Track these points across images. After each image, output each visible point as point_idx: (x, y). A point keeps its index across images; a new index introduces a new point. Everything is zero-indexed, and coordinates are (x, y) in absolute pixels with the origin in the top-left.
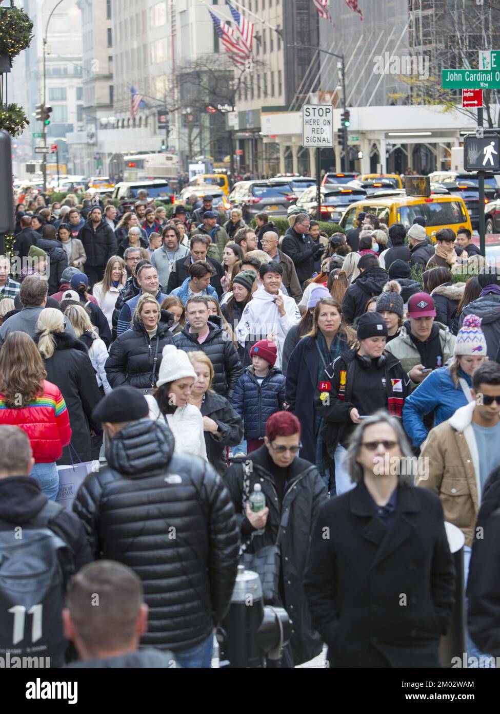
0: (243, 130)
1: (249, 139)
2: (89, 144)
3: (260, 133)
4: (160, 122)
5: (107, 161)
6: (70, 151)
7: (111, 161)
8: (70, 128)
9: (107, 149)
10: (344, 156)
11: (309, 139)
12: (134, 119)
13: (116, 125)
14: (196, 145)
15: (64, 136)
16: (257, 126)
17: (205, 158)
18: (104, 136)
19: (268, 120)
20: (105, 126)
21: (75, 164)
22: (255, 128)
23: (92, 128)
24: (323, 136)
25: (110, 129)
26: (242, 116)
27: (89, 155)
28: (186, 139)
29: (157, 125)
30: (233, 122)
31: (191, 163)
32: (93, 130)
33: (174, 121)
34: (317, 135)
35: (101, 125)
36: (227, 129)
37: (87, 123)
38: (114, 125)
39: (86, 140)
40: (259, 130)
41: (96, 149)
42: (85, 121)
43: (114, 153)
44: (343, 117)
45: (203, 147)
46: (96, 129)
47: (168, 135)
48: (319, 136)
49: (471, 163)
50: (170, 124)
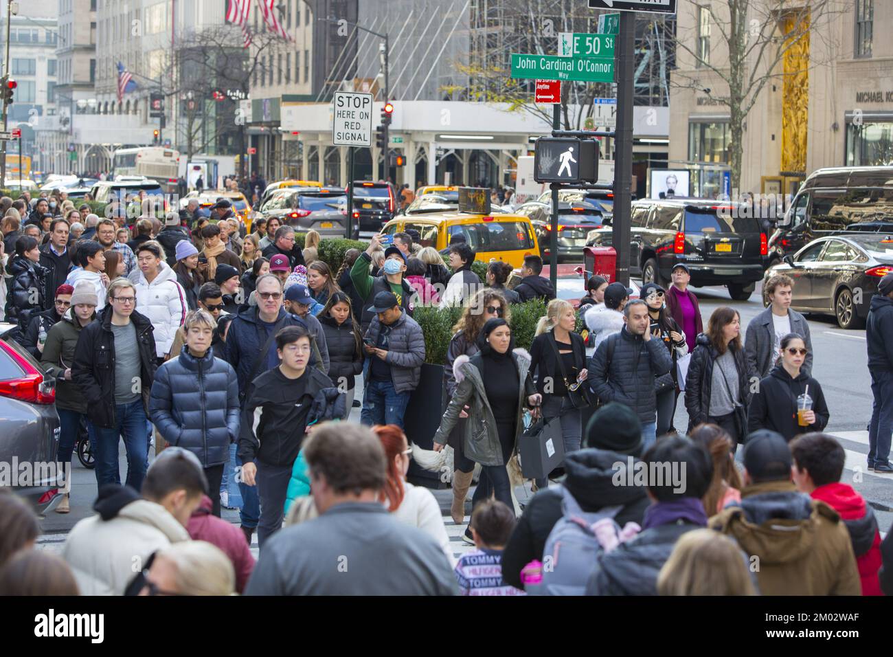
0: (257, 123)
1: (264, 135)
2: (61, 132)
3: (280, 128)
4: (152, 108)
5: (84, 154)
6: (37, 139)
7: (88, 154)
8: (38, 111)
9: (84, 139)
10: (383, 162)
11: (341, 135)
12: (121, 105)
13: (96, 110)
14: (198, 139)
15: (29, 120)
16: (275, 119)
17: (208, 156)
18: (79, 122)
19: (290, 112)
20: (83, 111)
21: (42, 157)
22: (272, 121)
23: (66, 112)
24: (361, 131)
25: (88, 114)
26: (258, 105)
27: (60, 146)
28: (185, 132)
29: (149, 112)
30: (245, 112)
32: (68, 115)
33: (171, 109)
34: (351, 131)
35: (78, 108)
36: (238, 122)
37: (60, 106)
38: (94, 109)
39: (57, 126)
40: (278, 124)
41: (69, 139)
42: (58, 102)
43: (93, 144)
44: (384, 113)
45: (206, 142)
46: (72, 113)
47: (163, 125)
48: (354, 132)
49: (543, 172)
50: (166, 112)
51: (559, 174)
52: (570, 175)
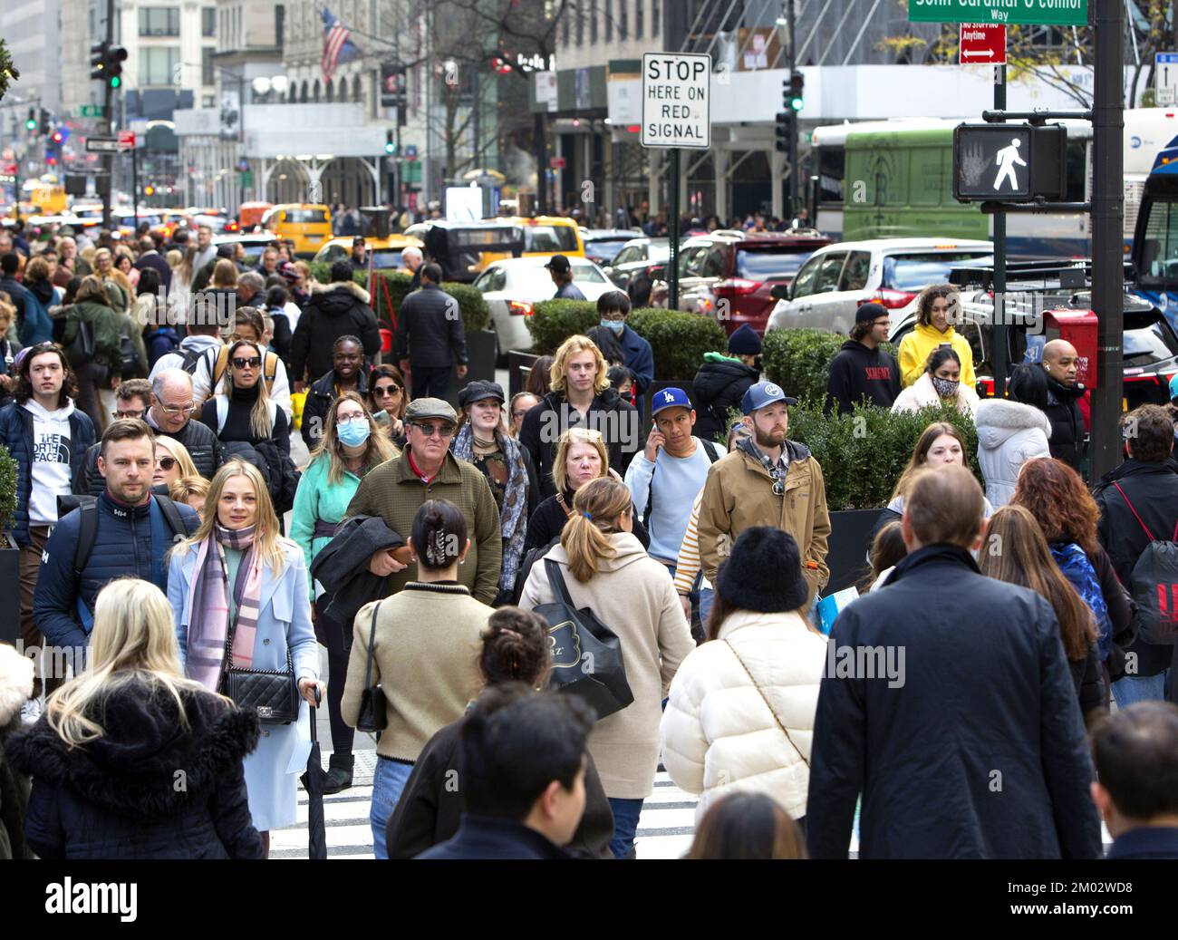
0: (572, 114)
1: (584, 135)
2: (223, 137)
3: (607, 121)
4: (385, 90)
5: (266, 175)
6: (182, 151)
7: (272, 176)
8: (186, 101)
9: (264, 150)
10: (789, 178)
11: (657, 129)
12: (330, 85)
13: (287, 96)
14: (465, 144)
15: (170, 118)
16: (597, 105)
17: (485, 174)
18: (258, 120)
19: (624, 92)
20: (265, 98)
21: (191, 182)
22: (593, 109)
23: (231, 100)
24: (691, 121)
25: (273, 103)
26: (566, 80)
27: (223, 163)
28: (443, 133)
29: (380, 97)
30: (547, 94)
31: (452, 185)
32: (235, 106)
33: (417, 90)
34: (673, 122)
35: (255, 94)
36: (533, 109)
37: (223, 88)
38: (283, 95)
39: (216, 127)
40: (604, 113)
41: (240, 149)
42: (218, 84)
43: (280, 158)
44: (787, 88)
45: (480, 148)
46: (242, 102)
47: (402, 120)
48: (679, 122)
49: (968, 183)
50: (409, 97)
51: (997, 186)
52: (1015, 186)
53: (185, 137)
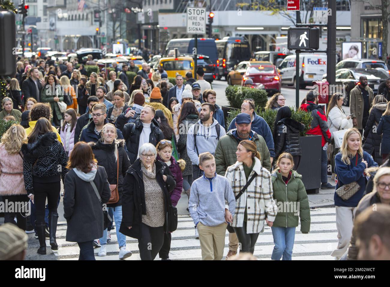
0: (147, 24)
1: (151, 30)
2: (50, 30)
3: (158, 26)
4: (95, 17)
5: (62, 40)
6: (39, 34)
7: (64, 41)
8: (39, 20)
9: (62, 33)
11: (191, 29)
12: (79, 16)
13: (68, 19)
14: (118, 32)
15: (35, 25)
16: (156, 21)
17: (123, 40)
18: (59, 25)
19: (163, 18)
20: (61, 19)
21: (41, 42)
22: (154, 23)
23: (53, 20)
24: (200, 27)
25: (64, 21)
27: (51, 37)
28: (111, 28)
29: (94, 19)
30: (141, 18)
31: (114, 43)
32: (54, 22)
33: (104, 17)
34: (195, 27)
35: (59, 18)
36: (137, 23)
37: (50, 17)
38: (66, 18)
39: (48, 27)
40: (157, 24)
41: (55, 33)
42: (48, 15)
43: (66, 36)
45: (122, 33)
46: (55, 20)
47: (101, 25)
48: (197, 27)
49: (292, 45)
50: (102, 19)
51: (300, 45)
52: (305, 45)
53: (39, 30)
